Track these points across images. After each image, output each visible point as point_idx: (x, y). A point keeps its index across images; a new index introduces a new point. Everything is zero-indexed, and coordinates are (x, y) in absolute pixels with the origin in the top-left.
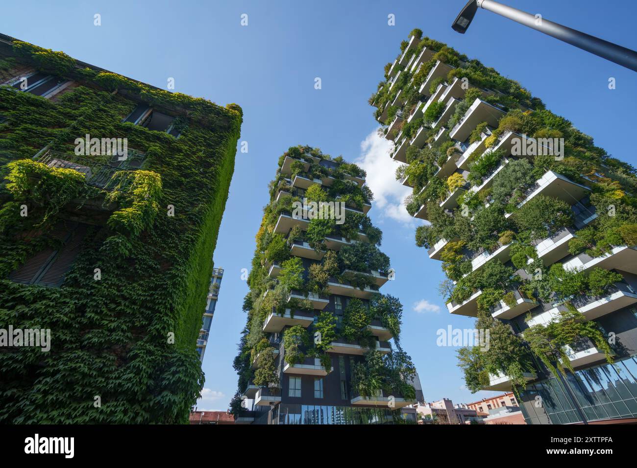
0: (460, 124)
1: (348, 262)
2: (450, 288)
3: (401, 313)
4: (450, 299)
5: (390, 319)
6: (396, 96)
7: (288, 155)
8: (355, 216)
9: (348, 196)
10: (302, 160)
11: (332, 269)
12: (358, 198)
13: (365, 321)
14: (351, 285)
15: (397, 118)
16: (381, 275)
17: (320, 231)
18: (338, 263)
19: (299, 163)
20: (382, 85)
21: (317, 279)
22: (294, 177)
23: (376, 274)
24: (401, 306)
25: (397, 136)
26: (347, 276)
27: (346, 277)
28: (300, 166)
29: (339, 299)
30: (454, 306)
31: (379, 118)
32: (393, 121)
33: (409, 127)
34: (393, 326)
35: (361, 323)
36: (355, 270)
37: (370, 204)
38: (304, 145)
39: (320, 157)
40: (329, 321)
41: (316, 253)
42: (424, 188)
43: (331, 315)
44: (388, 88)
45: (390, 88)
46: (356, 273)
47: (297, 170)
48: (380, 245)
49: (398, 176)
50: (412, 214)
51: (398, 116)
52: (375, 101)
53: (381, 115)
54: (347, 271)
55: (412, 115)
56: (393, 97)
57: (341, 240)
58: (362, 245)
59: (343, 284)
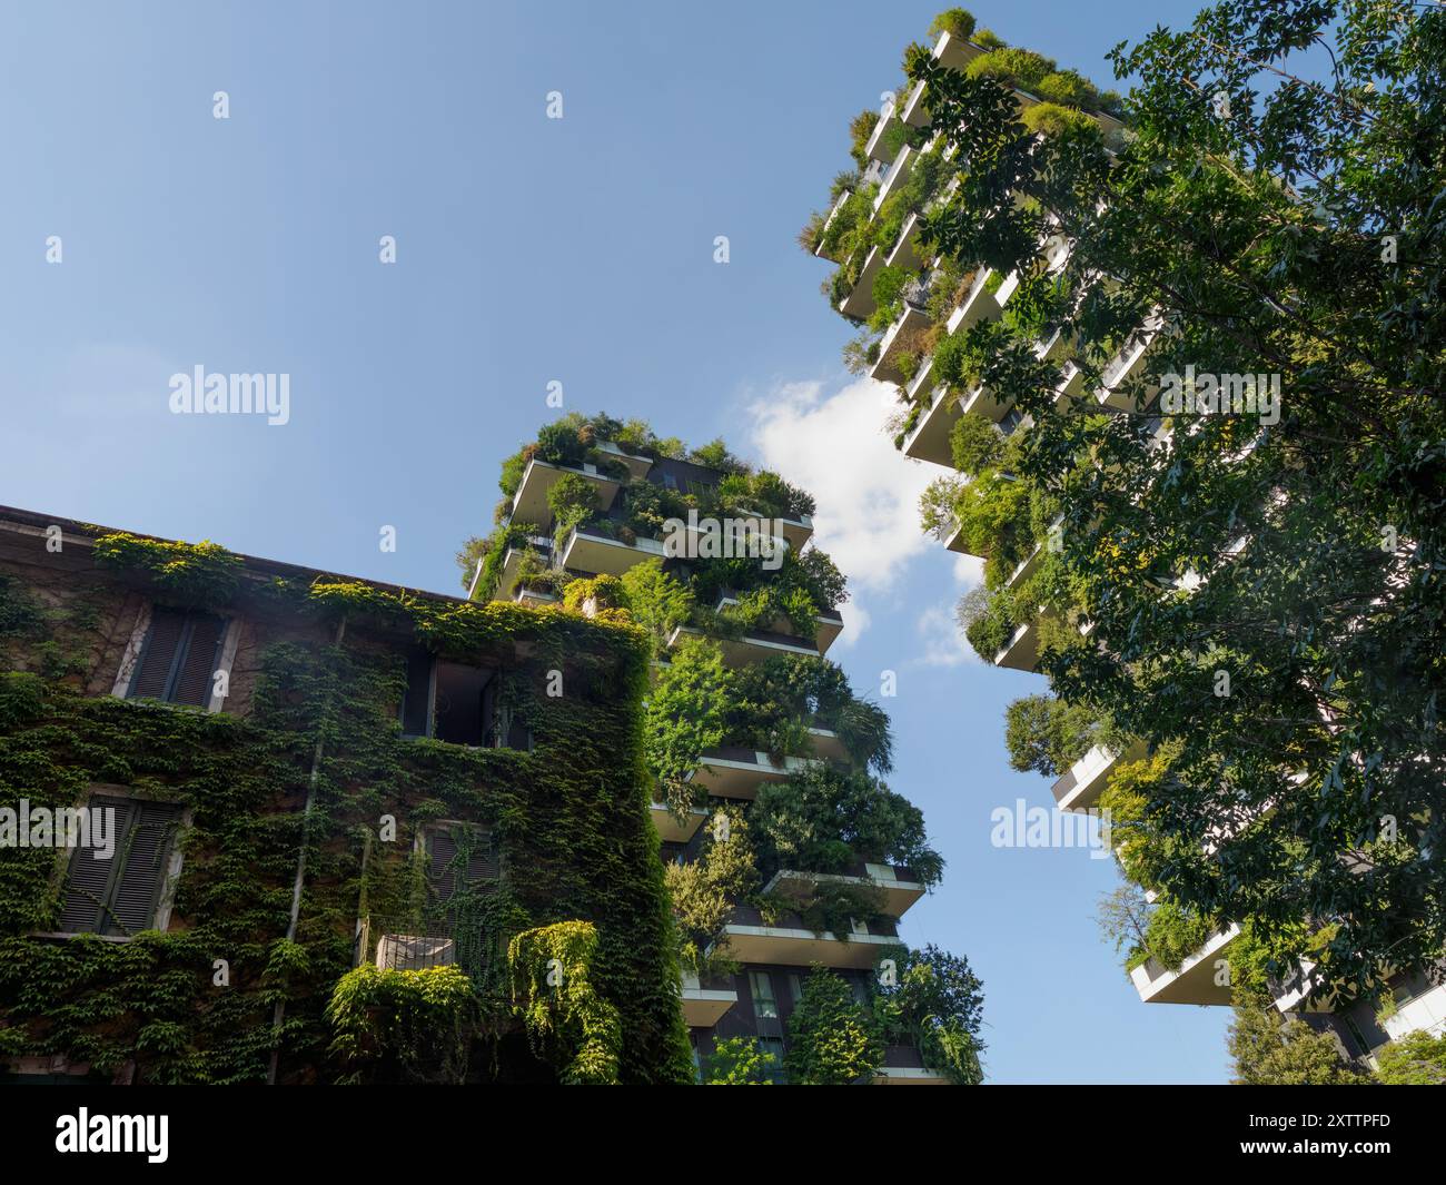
0: (1125, 358)
1: (787, 846)
2: (1135, 914)
3: (980, 1010)
4: (1140, 950)
5: (947, 1039)
6: (899, 235)
7: (540, 454)
8: (792, 669)
9: (763, 597)
10: (590, 471)
11: (735, 874)
12: (798, 600)
13: (865, 1052)
14: (804, 927)
15: (909, 310)
16: (899, 878)
17: (681, 737)
18: (754, 852)
19: (580, 486)
20: (847, 185)
21: (690, 919)
22: (568, 536)
23: (882, 877)
24: (976, 985)
25: (913, 376)
26: (786, 895)
27: (784, 900)
28: (585, 497)
29: (763, 979)
30: (1153, 977)
31: (843, 304)
32: (897, 321)
33: (957, 351)
34: (958, 1061)
35: (854, 1065)
36: (812, 868)
37: (837, 616)
38: (591, 412)
39: (651, 452)
40: (746, 1069)
41: (673, 820)
42: (1021, 567)
43: (750, 1047)
44: (869, 199)
45: (877, 203)
46: (817, 878)
47: (576, 514)
48: (885, 766)
49: (928, 517)
50: (988, 655)
51: (911, 304)
52: (829, 242)
53: (849, 293)
54: (785, 874)
55: (962, 305)
56: (889, 235)
57: (755, 761)
58: (829, 777)
59: (778, 925)
